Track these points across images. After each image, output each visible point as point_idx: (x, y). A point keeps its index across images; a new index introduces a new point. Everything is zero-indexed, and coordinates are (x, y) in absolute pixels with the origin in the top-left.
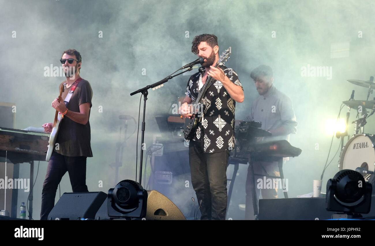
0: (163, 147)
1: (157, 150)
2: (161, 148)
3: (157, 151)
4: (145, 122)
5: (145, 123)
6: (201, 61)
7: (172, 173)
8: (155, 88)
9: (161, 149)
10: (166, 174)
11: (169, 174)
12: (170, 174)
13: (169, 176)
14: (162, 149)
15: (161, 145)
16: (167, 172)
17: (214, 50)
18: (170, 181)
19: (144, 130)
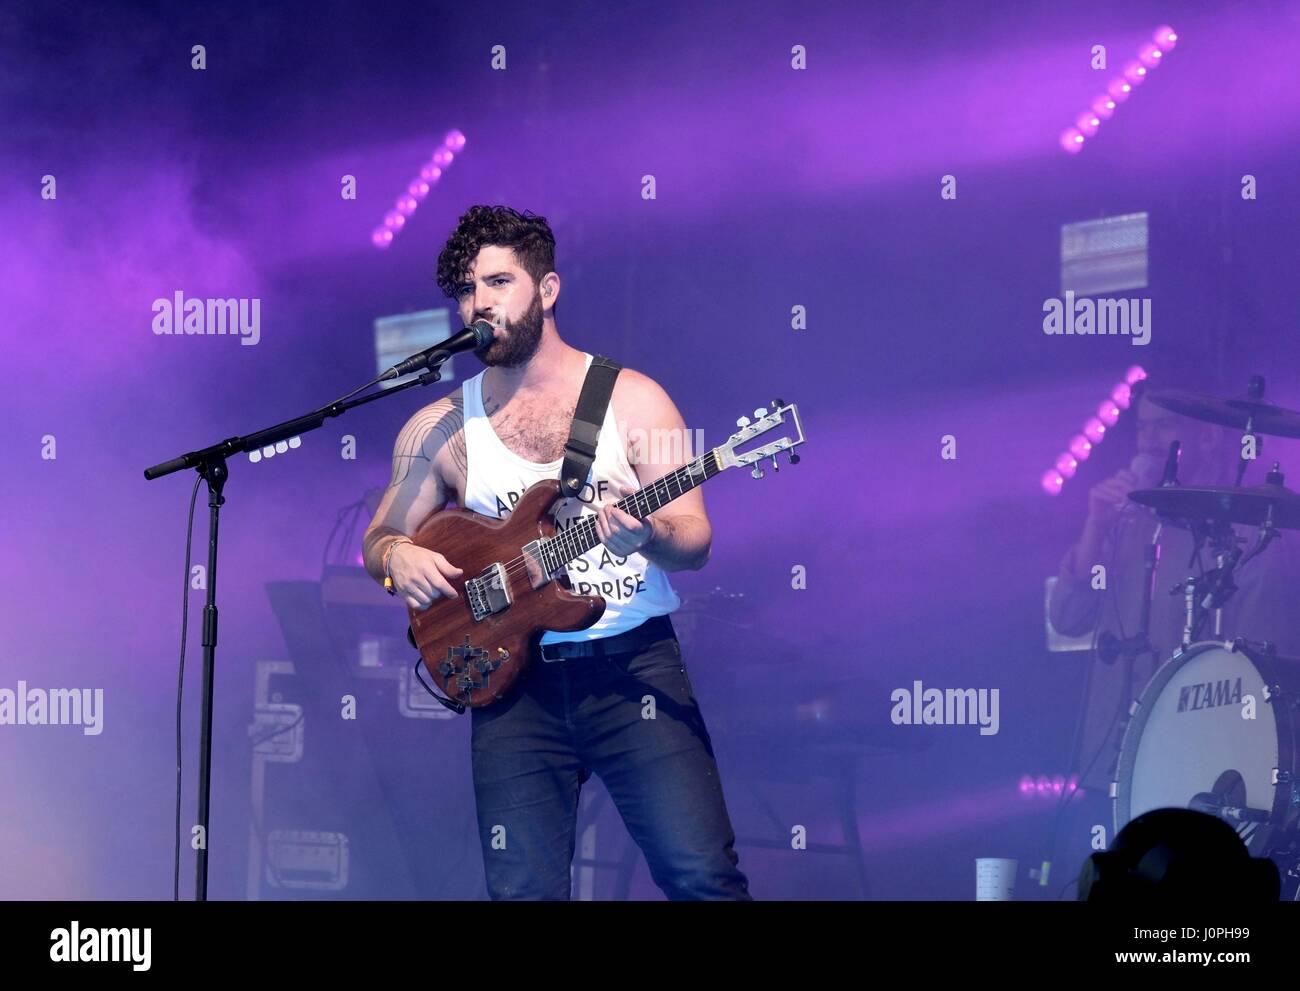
0: (302, 722)
1: (272, 735)
2: (294, 726)
3: (276, 739)
4: (215, 607)
5: (216, 612)
6: (479, 338)
7: (347, 841)
8: (262, 453)
9: (292, 732)
10: (320, 845)
11: (332, 845)
12: (336, 842)
13: (332, 853)
14: (299, 729)
15: (292, 713)
16: (324, 835)
17: (542, 291)
18: (338, 875)
19: (215, 644)
